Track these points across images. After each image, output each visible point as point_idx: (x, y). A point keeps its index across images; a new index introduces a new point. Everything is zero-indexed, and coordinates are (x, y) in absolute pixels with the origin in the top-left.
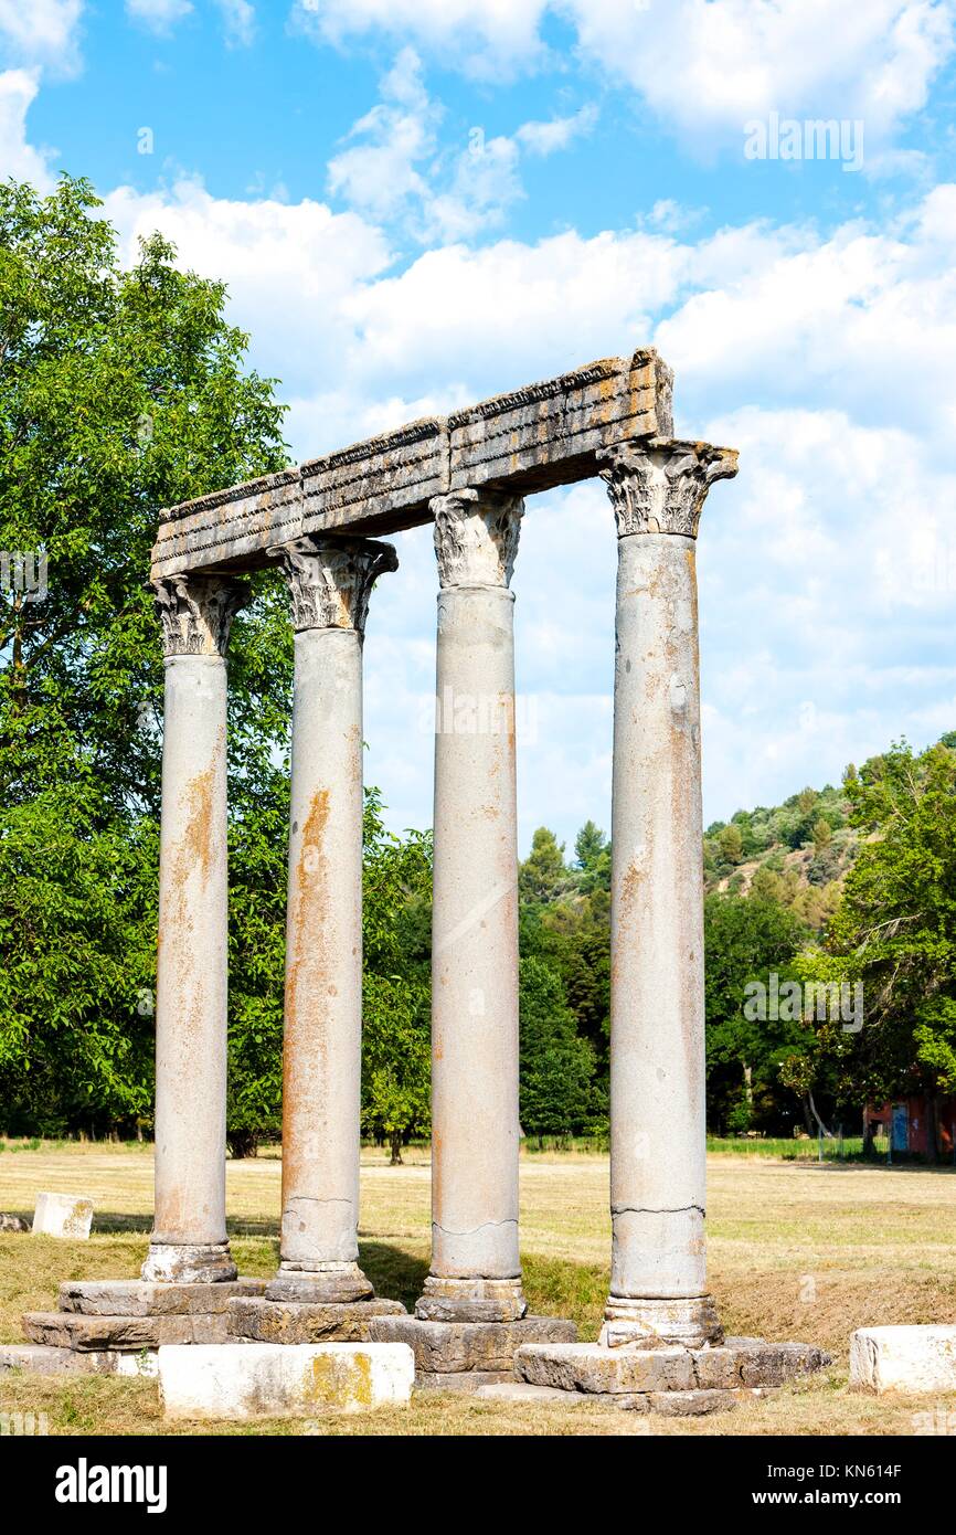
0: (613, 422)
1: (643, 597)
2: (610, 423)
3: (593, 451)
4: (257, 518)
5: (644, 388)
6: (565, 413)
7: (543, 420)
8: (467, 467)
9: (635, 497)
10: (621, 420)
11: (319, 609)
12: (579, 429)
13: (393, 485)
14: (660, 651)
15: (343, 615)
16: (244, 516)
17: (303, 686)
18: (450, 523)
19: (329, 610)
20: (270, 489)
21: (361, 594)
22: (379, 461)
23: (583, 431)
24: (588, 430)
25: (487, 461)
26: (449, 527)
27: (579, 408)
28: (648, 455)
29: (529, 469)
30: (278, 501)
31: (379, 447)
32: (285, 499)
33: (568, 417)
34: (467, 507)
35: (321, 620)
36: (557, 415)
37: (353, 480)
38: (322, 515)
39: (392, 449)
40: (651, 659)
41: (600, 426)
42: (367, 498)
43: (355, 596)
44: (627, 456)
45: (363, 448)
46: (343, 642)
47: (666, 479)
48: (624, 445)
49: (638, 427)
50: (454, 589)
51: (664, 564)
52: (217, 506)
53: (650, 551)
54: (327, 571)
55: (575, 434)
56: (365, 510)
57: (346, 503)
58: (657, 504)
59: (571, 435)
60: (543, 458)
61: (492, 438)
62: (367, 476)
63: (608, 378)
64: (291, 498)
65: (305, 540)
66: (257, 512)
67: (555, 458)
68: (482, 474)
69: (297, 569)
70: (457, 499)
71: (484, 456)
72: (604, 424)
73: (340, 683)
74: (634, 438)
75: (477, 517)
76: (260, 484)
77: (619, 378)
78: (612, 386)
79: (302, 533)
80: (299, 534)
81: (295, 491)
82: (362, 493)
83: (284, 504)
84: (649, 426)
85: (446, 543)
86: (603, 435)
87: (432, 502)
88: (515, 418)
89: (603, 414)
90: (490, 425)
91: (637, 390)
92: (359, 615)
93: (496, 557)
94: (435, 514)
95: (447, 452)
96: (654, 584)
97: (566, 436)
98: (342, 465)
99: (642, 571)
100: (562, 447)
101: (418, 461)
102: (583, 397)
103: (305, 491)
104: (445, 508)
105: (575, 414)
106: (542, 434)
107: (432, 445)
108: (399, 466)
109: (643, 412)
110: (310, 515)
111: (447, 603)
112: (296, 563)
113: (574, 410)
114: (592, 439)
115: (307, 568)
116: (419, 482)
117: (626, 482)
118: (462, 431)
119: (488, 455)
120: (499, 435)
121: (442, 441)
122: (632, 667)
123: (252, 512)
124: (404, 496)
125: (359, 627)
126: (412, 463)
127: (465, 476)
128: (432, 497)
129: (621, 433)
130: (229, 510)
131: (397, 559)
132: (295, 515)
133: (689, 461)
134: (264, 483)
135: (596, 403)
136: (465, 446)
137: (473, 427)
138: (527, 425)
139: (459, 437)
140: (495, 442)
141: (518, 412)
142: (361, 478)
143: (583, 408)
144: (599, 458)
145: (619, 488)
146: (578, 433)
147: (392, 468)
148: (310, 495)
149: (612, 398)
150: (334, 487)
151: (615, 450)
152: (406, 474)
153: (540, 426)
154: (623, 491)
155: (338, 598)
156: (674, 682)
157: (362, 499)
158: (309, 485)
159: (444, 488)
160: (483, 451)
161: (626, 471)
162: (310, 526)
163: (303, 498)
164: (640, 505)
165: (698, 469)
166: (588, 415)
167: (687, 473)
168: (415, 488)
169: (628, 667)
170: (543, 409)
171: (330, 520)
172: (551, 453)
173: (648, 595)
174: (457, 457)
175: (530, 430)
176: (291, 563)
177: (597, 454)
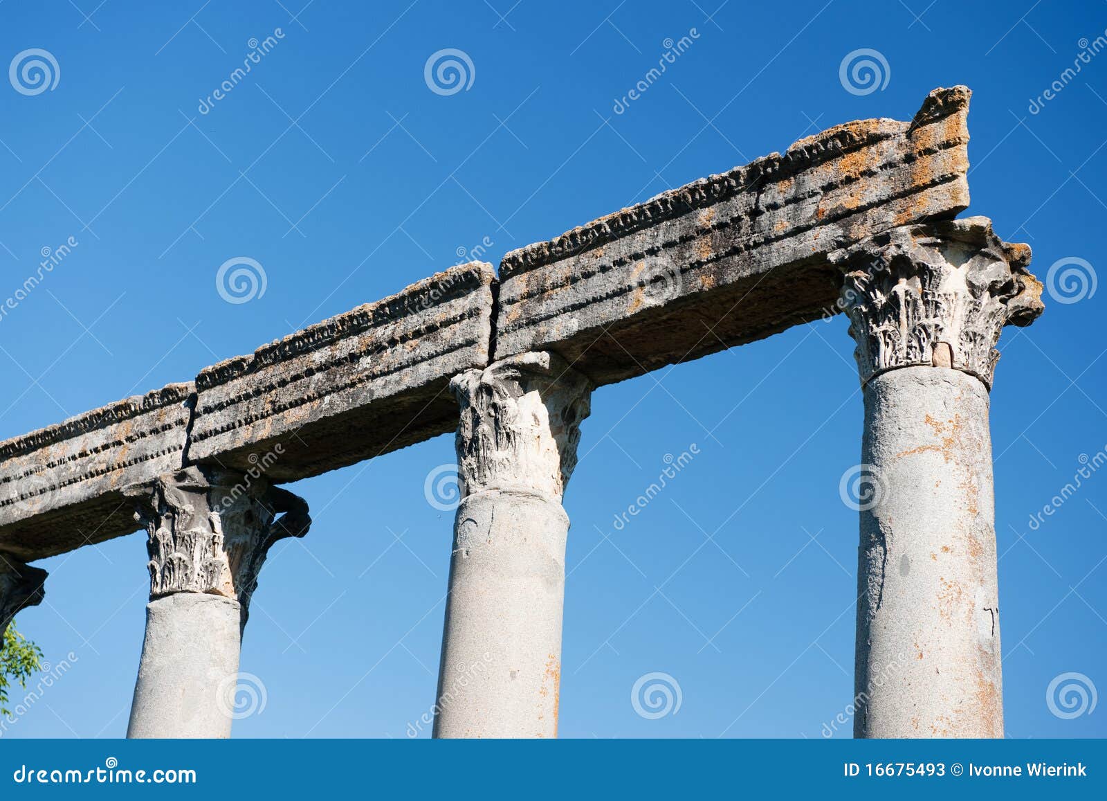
0: (871, 205)
1: (931, 460)
2: (862, 210)
3: (824, 254)
4: (104, 455)
5: (947, 145)
6: (755, 213)
7: (704, 232)
8: (532, 322)
9: (915, 308)
10: (890, 199)
11: (197, 566)
12: (790, 228)
13: (377, 370)
14: (962, 546)
15: (224, 579)
16: (81, 455)
17: (157, 671)
18: (496, 399)
19: (210, 570)
20: (134, 414)
21: (255, 557)
22: (351, 344)
24: (809, 228)
25: (575, 308)
26: (494, 406)
27: (787, 202)
28: (943, 248)
29: (670, 304)
30: (145, 429)
31: (354, 326)
32: (159, 424)
33: (764, 219)
34: (527, 377)
35: (198, 582)
36: (739, 219)
37: (295, 378)
38: (229, 434)
39: (376, 325)
40: (947, 557)
41: (840, 217)
42: (321, 396)
43: (248, 557)
44: (913, 247)
45: (322, 330)
46: (225, 613)
47: (966, 288)
48: (903, 230)
49: (933, 202)
50: (495, 494)
51: (964, 415)
52: (35, 449)
54: (216, 517)
55: (778, 238)
56: (313, 412)
57: (278, 410)
58: (952, 325)
59: (768, 241)
60: (703, 282)
61: (587, 275)
62: (320, 369)
63: (857, 148)
64: (168, 421)
65: (192, 470)
66: (105, 447)
67: (731, 278)
68: (563, 327)
69: (173, 510)
70: (512, 366)
71: (571, 301)
72: (849, 213)
73: (213, 673)
74: (922, 219)
75: (534, 396)
76: (118, 409)
77: (885, 144)
78: (869, 158)
79: (187, 462)
80: (179, 464)
81: (179, 411)
82: (311, 392)
83: (155, 431)
84: (955, 198)
85: (486, 428)
86: (846, 227)
87: (457, 379)
88: (642, 240)
89: (846, 199)
90: (584, 259)
91: (929, 152)
92: (246, 585)
93: (556, 458)
94: (467, 392)
95: (487, 312)
96: (949, 442)
97: (756, 245)
98: (276, 361)
99: (928, 419)
100: (750, 261)
101: (432, 329)
102: (799, 185)
103: (199, 407)
104: (488, 377)
105: (781, 212)
106: (701, 251)
107: (459, 305)
108: (393, 342)
109: (945, 180)
110: (203, 437)
111: (480, 513)
112: (171, 500)
113: (774, 207)
114: (819, 239)
115: (189, 507)
116: (431, 357)
117: (901, 287)
118: (525, 276)
119: (581, 298)
120: (604, 269)
121: (483, 297)
122: (913, 566)
123: (96, 450)
124: (398, 383)
125: (244, 601)
126: (417, 334)
127: (527, 336)
128: (456, 372)
129: (891, 217)
130: (56, 451)
131: (309, 521)
132: (174, 443)
133: (998, 271)
134: (126, 407)
135: (829, 188)
136: (530, 295)
137: (549, 268)
138: (668, 245)
139: (517, 286)
140: (596, 280)
141: (649, 231)
142: (310, 372)
143: (796, 200)
144: (841, 262)
145: (880, 298)
146: (787, 235)
147: (377, 349)
148: (208, 410)
149: (870, 173)
150: (258, 393)
151: (882, 240)
152: (403, 353)
153: (695, 243)
154: (894, 300)
155: (223, 557)
156: (980, 603)
157: (310, 399)
158: (206, 399)
159: (483, 358)
160: (567, 296)
161: (903, 266)
162: (203, 450)
163: (194, 416)
164: (924, 321)
165: (1008, 287)
166: (809, 208)
167: (993, 289)
168: (423, 367)
169: (905, 565)
170: (706, 216)
171: (244, 435)
172: (719, 274)
173: (940, 457)
174: (511, 314)
175: (674, 251)
176: (162, 500)
177: (833, 257)
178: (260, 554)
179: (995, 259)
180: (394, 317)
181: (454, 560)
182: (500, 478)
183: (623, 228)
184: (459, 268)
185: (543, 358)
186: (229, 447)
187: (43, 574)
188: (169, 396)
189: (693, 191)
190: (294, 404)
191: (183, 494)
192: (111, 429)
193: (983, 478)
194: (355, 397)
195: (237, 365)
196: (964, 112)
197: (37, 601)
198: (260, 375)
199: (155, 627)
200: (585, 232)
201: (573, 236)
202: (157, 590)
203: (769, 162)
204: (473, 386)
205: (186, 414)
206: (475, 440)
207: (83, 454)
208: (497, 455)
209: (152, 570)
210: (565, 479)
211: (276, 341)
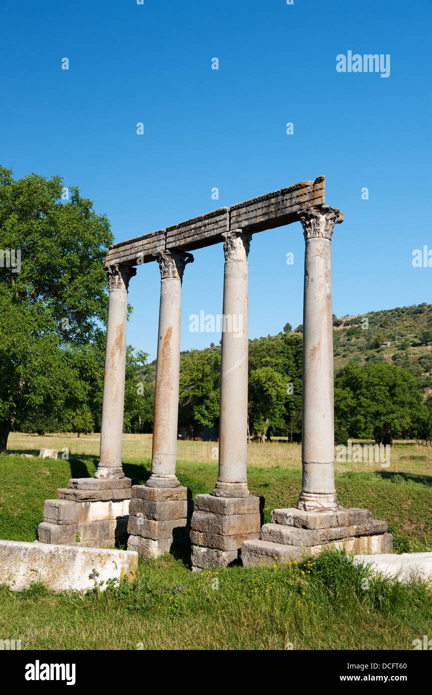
0: (306, 201)
1: (317, 258)
2: (304, 202)
3: (297, 212)
4: (147, 246)
5: (320, 189)
6: (283, 201)
7: (273, 204)
8: (238, 222)
9: (315, 225)
10: (309, 201)
11: (171, 272)
12: (290, 205)
13: (206, 230)
14: (323, 276)
15: (177, 274)
17: (165, 295)
18: (231, 240)
19: (174, 272)
20: (153, 236)
22: (199, 224)
23: (291, 206)
24: (294, 205)
25: (247, 219)
27: (289, 199)
28: (320, 212)
29: (266, 220)
30: (156, 240)
31: (200, 219)
32: (159, 239)
33: (285, 202)
34: (237, 235)
35: (171, 275)
36: (280, 202)
37: (188, 231)
38: (175, 243)
39: (205, 220)
40: (321, 278)
41: (300, 203)
42: (194, 236)
43: (181, 268)
44: (314, 212)
45: (193, 220)
46: (177, 282)
47: (325, 220)
48: (312, 208)
49: (318, 202)
50: (232, 260)
53: (320, 243)
54: (173, 260)
55: (288, 207)
56: (193, 239)
57: (185, 238)
58: (322, 228)
59: (286, 208)
60: (273, 216)
61: (249, 212)
62: (194, 229)
63: (303, 188)
64: (161, 238)
65: (167, 251)
66: (147, 244)
67: (278, 215)
68: (245, 224)
69: (164, 259)
70: (234, 232)
71: (246, 218)
72: (301, 203)
73: (176, 295)
74: (316, 206)
75: (239, 238)
76: (149, 235)
77: (309, 187)
78: (305, 190)
79: (166, 249)
80: (164, 249)
81: (163, 236)
82: (192, 234)
83: (158, 241)
84: (322, 202)
85: (229, 246)
86: (301, 206)
87: (223, 234)
88: (260, 205)
89: (302, 199)
90: (248, 208)
91: (317, 190)
92: (181, 275)
93: (245, 251)
94: (225, 238)
95: (228, 218)
96: (321, 254)
97: (283, 208)
98: (183, 226)
99: (317, 249)
100: (282, 212)
101: (217, 222)
102: (292, 195)
103: (167, 236)
104: (229, 235)
105: (288, 201)
106: (272, 209)
107: (222, 217)
108: (208, 224)
109: (320, 197)
110: (169, 243)
111: (229, 265)
112: (164, 258)
113: (287, 200)
114: (295, 208)
115: (168, 259)
116: (217, 229)
117: (312, 221)
118: (236, 211)
119: (248, 218)
120: (252, 211)
121: (227, 215)
122: (314, 281)
123: (145, 244)
124: (211, 234)
125: (181, 278)
126: (214, 223)
127: (237, 225)
128: (222, 233)
129: (310, 205)
130: (136, 244)
131: (193, 259)
132: (163, 243)
133: (332, 215)
134: (151, 235)
135: (297, 196)
136: (237, 216)
137: (241, 209)
138: (265, 207)
139: (234, 213)
140: (251, 213)
141: (261, 203)
142: (191, 230)
143: (291, 199)
144: (300, 214)
145: (308, 223)
146: (289, 207)
147: (205, 226)
148: (169, 237)
149: (305, 194)
150: (180, 234)
151: (308, 210)
152: (211, 227)
153: (271, 207)
154: (310, 223)
155: (176, 269)
156: (327, 286)
157: (192, 236)
158: (169, 234)
159: (228, 230)
160: (244, 217)
161: (312, 216)
162: (169, 246)
163: (166, 238)
164: (316, 228)
165: (335, 218)
166: (294, 201)
167: (331, 219)
168: (215, 230)
169: (312, 280)
170: (273, 201)
171: (178, 243)
172: (276, 214)
173: (319, 257)
174: (233, 219)
175: (267, 208)
176: (162, 257)
177: (298, 213)
178: (183, 268)
179: (331, 213)
180: (208, 218)
181: (225, 274)
182: (234, 257)
183: (256, 201)
184: (221, 208)
185: (240, 231)
186: (175, 246)
187: (136, 269)
188: (160, 233)
189: (270, 195)
190: (189, 237)
191: (166, 256)
192: (148, 239)
193: (329, 261)
194: (201, 236)
195: (175, 227)
196: (324, 182)
197: (135, 275)
198: (180, 229)
199: (163, 285)
200: (248, 202)
201: (245, 203)
202: (163, 277)
203: (285, 189)
204: (226, 236)
205: (165, 237)
206: (227, 248)
207: (143, 245)
208: (232, 252)
209: (161, 272)
210: (247, 255)
211: (183, 222)
